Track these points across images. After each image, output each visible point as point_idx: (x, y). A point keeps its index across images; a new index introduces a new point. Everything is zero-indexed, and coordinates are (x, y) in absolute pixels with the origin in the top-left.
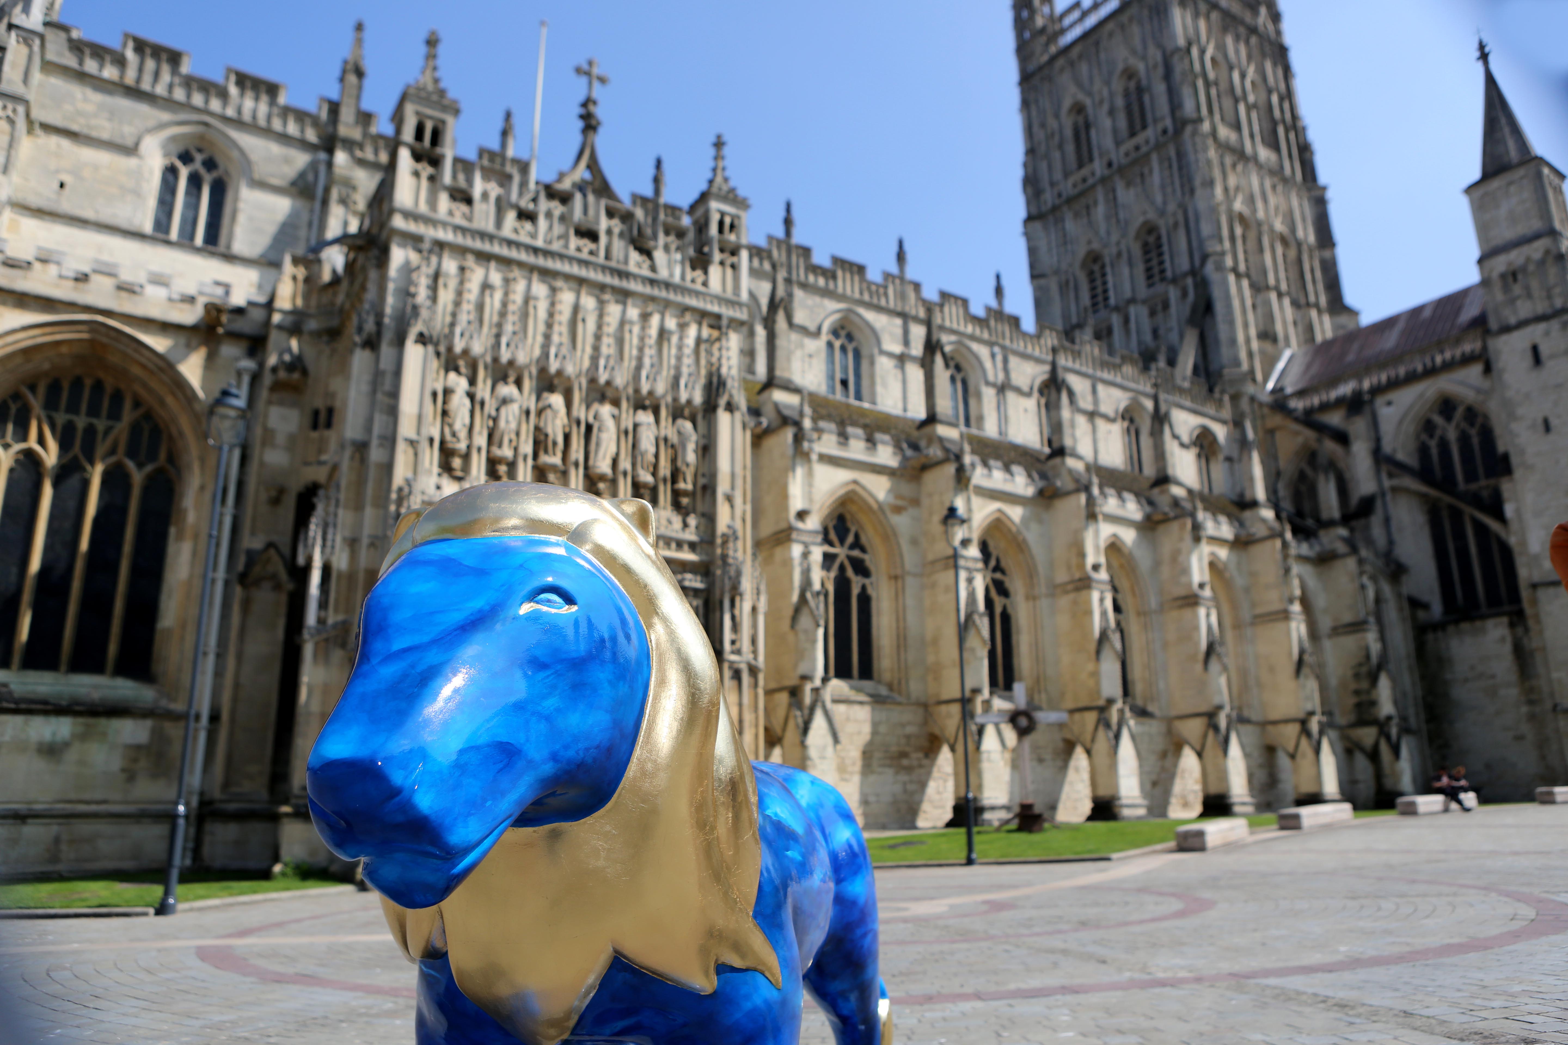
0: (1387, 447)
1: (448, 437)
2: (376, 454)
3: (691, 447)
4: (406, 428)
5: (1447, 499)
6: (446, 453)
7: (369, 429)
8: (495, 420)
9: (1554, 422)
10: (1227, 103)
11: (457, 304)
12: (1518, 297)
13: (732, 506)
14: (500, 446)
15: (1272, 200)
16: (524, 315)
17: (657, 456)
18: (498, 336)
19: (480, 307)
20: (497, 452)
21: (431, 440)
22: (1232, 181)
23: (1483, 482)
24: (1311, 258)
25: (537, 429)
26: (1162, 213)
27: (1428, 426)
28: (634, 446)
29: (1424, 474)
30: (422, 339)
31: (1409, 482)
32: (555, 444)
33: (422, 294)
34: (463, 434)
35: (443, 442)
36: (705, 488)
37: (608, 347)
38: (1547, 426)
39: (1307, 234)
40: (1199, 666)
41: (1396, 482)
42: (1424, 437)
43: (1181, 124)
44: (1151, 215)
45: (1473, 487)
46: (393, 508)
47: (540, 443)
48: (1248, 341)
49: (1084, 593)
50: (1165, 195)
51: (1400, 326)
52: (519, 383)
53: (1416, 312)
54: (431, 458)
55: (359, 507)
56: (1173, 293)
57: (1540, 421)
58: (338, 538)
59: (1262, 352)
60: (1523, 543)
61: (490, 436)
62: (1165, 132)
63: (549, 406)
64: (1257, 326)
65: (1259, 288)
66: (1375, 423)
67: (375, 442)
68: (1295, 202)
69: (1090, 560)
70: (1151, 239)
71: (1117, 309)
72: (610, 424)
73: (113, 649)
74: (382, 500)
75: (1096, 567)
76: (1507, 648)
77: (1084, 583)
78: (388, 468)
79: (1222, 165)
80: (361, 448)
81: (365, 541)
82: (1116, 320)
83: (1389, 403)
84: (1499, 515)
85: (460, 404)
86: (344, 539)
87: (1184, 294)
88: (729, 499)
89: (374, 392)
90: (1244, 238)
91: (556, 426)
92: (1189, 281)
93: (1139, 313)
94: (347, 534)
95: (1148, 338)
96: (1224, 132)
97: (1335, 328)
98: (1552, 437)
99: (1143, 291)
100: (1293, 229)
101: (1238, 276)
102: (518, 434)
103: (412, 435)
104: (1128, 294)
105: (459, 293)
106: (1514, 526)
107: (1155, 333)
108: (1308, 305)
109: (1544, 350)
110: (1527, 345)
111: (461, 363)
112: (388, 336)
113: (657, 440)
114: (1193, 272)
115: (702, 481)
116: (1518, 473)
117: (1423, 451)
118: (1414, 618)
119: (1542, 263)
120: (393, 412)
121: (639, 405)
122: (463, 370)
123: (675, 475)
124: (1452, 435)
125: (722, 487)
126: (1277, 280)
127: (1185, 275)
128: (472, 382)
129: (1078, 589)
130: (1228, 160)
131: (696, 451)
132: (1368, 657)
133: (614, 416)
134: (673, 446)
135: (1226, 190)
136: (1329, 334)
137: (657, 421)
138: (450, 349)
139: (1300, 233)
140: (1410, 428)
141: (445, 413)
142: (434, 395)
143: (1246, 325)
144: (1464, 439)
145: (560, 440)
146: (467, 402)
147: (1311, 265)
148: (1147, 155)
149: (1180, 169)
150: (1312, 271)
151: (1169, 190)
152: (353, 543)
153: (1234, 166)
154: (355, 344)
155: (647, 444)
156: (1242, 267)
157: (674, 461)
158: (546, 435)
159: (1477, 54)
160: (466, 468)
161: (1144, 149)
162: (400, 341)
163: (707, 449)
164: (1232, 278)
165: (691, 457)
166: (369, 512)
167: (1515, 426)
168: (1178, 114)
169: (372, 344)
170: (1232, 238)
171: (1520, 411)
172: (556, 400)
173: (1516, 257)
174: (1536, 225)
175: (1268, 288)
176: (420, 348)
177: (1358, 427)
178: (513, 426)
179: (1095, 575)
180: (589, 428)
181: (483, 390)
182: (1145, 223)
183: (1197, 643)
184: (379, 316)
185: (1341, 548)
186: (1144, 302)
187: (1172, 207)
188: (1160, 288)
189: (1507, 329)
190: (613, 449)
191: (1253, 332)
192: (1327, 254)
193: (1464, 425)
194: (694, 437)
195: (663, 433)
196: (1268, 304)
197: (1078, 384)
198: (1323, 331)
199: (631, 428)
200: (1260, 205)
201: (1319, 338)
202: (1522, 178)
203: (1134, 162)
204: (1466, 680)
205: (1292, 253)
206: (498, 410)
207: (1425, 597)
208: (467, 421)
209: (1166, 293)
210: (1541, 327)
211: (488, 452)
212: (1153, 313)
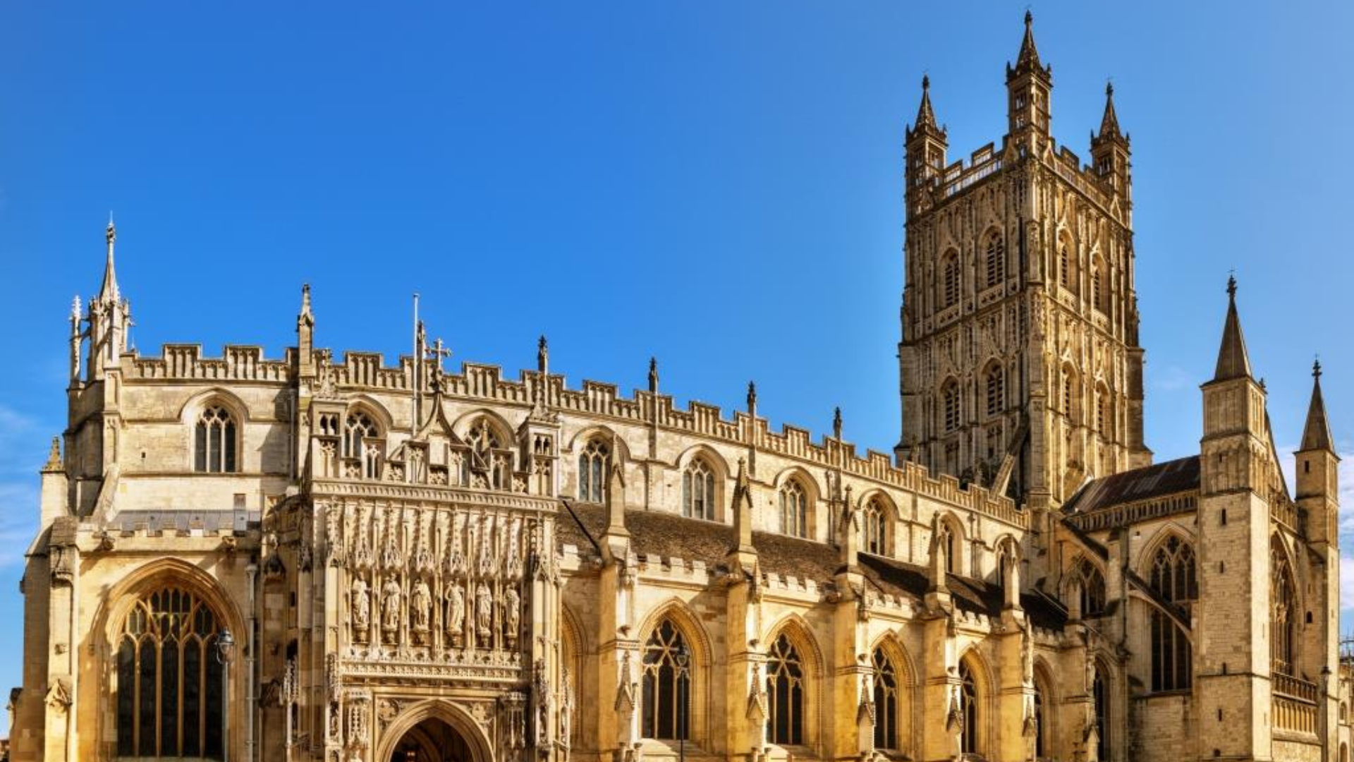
0: (1132, 566)
1: (357, 622)
2: (315, 637)
3: (515, 606)
4: (330, 620)
5: (1162, 610)
6: (356, 631)
7: (310, 621)
8: (385, 606)
9: (1226, 566)
10: (1072, 270)
11: (357, 535)
12: (1221, 473)
13: (544, 646)
14: (389, 623)
15: (1097, 354)
16: (400, 534)
17: (492, 615)
18: (383, 551)
19: (371, 534)
20: (387, 627)
21: (347, 624)
22: (1064, 335)
23: (1186, 601)
24: (1123, 404)
25: (412, 607)
26: (1005, 355)
27: (1160, 555)
28: (477, 611)
29: (1153, 590)
30: (336, 563)
31: (1140, 594)
32: (423, 616)
33: (333, 534)
34: (365, 618)
35: (353, 625)
36: (526, 633)
37: (457, 545)
38: (1222, 569)
39: (1121, 386)
40: (944, 728)
41: (1133, 593)
42: (1157, 562)
43: (1026, 284)
44: (997, 356)
45: (1180, 602)
46: (326, 666)
47: (414, 616)
48: (1058, 467)
49: (853, 675)
50: (1007, 340)
51: (1163, 472)
52: (398, 580)
53: (1176, 463)
54: (347, 636)
55: (309, 669)
56: (1005, 422)
57: (1218, 564)
58: (299, 687)
59: (1068, 476)
60: (1198, 647)
61: (382, 617)
62: (1014, 288)
63: (419, 592)
64: (1068, 456)
65: (1074, 425)
66: (1126, 548)
67: (314, 630)
68: (1116, 359)
69: (858, 652)
70: (995, 375)
71: (964, 429)
72: (458, 598)
73: (202, 743)
74: (320, 664)
75: (862, 657)
76: (1180, 717)
77: (852, 669)
78: (322, 644)
79: (1057, 322)
80: (308, 632)
81: (314, 689)
82: (961, 437)
83: (1138, 534)
84: (1188, 625)
85: (362, 599)
86: (303, 688)
87: (1013, 425)
88: (542, 641)
89: (312, 597)
90: (1068, 383)
91: (423, 605)
92: (1018, 413)
93: (979, 434)
94: (304, 685)
95: (985, 455)
96: (1062, 293)
97: (1133, 462)
98: (1223, 577)
99: (985, 418)
100: (1112, 382)
101: (1057, 414)
102: (399, 613)
103: (334, 624)
104: (973, 418)
105: (357, 528)
106: (1195, 634)
107: (991, 451)
108: (1114, 442)
109: (1229, 515)
110: (1219, 508)
111: (362, 574)
112: (316, 562)
113: (492, 605)
114: (1022, 408)
115: (524, 629)
116: (1202, 598)
117: (1155, 571)
118: (1130, 692)
119: (1237, 452)
120: (322, 610)
121: (479, 581)
122: (363, 577)
123: (505, 627)
124: (1173, 563)
125: (537, 632)
126: (1091, 421)
127: (1015, 408)
128: (369, 584)
129: (848, 673)
130: (1063, 317)
131: (520, 611)
132: (1085, 721)
133: (461, 593)
134: (503, 608)
135: (1057, 343)
136: (1127, 468)
137: (492, 593)
138: (353, 565)
139: (1117, 385)
140: (1148, 554)
141: (353, 606)
142: (347, 596)
143: (1058, 454)
144: (1180, 567)
145: (427, 614)
146: (366, 597)
147: (1122, 410)
148: (998, 304)
149: (1021, 321)
150: (1122, 416)
151: (1012, 336)
152: (308, 689)
153: (1067, 324)
154: (298, 570)
155: (485, 609)
156: (1061, 409)
157: (504, 617)
158: (418, 612)
159: (1227, 287)
160: (369, 639)
161: (998, 299)
162: (323, 566)
163: (527, 608)
164: (1051, 415)
165: (515, 614)
166: (314, 671)
167: (1206, 565)
168: (1025, 275)
169: (308, 568)
170: (1056, 384)
171: (1209, 555)
172: (423, 588)
173: (1223, 444)
174: (1239, 424)
175: (1082, 426)
176: (334, 569)
177: (1115, 548)
178: (396, 608)
179: (860, 663)
180: (445, 603)
181: (376, 588)
182: (992, 359)
183: (944, 711)
184: (310, 549)
185: (1078, 641)
186: (985, 425)
187: (1012, 352)
188: (996, 416)
189: (1210, 495)
190: (462, 614)
191: (1063, 461)
192: (1136, 404)
193: (1181, 557)
194: (517, 600)
195: (496, 599)
196: (1080, 438)
197: (901, 499)
198: (1123, 464)
199: (474, 599)
200: (1085, 358)
201: (1118, 471)
202: (1236, 387)
203: (990, 308)
204: (1155, 738)
205: (1108, 400)
206: (386, 600)
207: (1142, 678)
208: (367, 610)
209: (1001, 420)
210: (1229, 497)
211: (382, 626)
212: (990, 436)
